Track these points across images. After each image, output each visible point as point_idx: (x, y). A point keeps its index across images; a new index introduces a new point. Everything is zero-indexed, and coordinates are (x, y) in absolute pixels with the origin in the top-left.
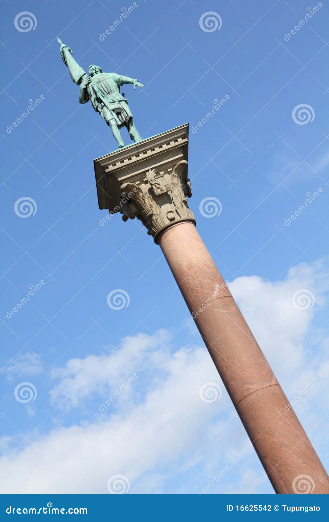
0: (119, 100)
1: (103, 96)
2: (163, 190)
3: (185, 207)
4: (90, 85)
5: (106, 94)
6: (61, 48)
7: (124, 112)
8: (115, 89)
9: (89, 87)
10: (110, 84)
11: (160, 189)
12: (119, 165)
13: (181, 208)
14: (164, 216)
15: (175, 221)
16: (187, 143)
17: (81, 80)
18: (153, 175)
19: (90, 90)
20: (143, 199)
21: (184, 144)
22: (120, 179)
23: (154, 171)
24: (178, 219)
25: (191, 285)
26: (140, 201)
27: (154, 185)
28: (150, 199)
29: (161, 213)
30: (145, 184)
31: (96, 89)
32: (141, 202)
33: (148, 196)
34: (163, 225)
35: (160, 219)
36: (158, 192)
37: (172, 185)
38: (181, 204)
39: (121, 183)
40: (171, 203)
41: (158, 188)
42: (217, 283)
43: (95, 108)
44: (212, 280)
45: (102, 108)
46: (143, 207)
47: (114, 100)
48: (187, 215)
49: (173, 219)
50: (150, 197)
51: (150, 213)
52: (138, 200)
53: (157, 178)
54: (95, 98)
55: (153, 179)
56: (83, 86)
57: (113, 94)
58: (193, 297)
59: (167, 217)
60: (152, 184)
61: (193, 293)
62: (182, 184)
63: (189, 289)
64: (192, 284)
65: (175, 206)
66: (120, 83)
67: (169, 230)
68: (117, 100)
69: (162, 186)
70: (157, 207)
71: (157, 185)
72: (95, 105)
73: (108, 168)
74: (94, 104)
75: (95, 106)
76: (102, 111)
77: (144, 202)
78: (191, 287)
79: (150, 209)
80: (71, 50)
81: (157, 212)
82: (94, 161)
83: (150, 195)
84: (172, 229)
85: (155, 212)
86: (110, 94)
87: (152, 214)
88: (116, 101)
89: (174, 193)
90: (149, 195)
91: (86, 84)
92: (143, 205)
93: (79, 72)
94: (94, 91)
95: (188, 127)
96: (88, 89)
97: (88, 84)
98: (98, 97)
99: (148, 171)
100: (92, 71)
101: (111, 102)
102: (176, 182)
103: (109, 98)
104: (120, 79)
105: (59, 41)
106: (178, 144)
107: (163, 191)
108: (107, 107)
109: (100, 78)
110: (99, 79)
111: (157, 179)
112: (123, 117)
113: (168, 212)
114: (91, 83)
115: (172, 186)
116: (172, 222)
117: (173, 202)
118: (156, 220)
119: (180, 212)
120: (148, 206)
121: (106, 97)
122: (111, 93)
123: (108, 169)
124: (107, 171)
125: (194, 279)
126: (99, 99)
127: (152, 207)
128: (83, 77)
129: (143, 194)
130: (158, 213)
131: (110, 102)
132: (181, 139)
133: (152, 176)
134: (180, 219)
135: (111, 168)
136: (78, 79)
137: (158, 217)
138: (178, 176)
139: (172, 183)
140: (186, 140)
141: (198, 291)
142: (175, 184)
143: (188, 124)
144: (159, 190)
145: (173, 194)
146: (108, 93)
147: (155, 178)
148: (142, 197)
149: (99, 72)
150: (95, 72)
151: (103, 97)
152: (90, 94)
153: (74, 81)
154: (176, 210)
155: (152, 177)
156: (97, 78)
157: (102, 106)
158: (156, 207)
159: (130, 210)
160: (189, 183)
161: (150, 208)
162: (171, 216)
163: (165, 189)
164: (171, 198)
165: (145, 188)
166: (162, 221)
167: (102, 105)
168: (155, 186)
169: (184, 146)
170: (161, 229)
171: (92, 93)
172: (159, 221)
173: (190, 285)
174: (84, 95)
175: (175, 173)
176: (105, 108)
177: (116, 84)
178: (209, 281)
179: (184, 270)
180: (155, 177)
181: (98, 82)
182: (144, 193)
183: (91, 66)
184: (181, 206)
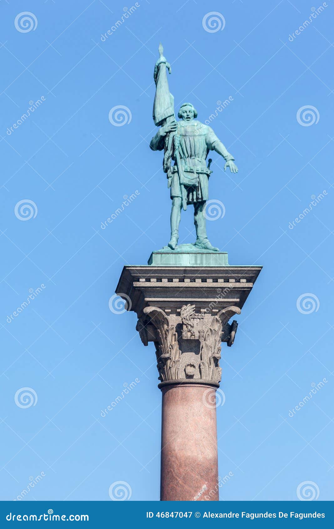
0: (200, 171)
1: (183, 157)
2: (194, 335)
3: (213, 365)
4: (172, 134)
5: (186, 155)
6: (159, 62)
7: (198, 191)
8: (201, 153)
9: (169, 136)
10: (198, 145)
11: (191, 333)
12: (153, 283)
13: (207, 365)
14: (181, 366)
15: (191, 380)
16: (250, 289)
17: (163, 121)
18: (190, 313)
19: (168, 140)
20: (166, 334)
21: (246, 289)
22: (147, 299)
23: (193, 308)
24: (197, 378)
25: (174, 471)
26: (161, 332)
27: (186, 325)
28: (174, 337)
29: (180, 362)
30: (176, 316)
31: (177, 144)
32: (162, 334)
33: (173, 333)
34: (175, 378)
35: (175, 369)
36: (186, 335)
37: (210, 331)
38: (210, 359)
39: (148, 304)
40: (197, 353)
41: (190, 331)
42: (206, 483)
43: (165, 168)
44: (201, 476)
45: (173, 173)
46: (163, 342)
47: (192, 170)
48: (211, 376)
49: (191, 377)
50: (175, 335)
51: (167, 355)
52: (159, 330)
53: (194, 318)
54: (170, 155)
55: (188, 318)
56: (162, 131)
57: (197, 159)
58: (170, 486)
59: (185, 370)
60: (184, 323)
61: (172, 481)
62: (223, 333)
63: (170, 473)
64: (176, 470)
65: (201, 360)
66: (212, 147)
67: (179, 388)
68: (197, 170)
69: (195, 330)
70: (178, 352)
71: (189, 327)
72: (167, 164)
73: (139, 281)
74: (165, 163)
75: (165, 165)
76: (171, 177)
77: (166, 337)
78: (173, 473)
79: (169, 350)
80: (170, 69)
81: (175, 358)
82: (125, 267)
83: (176, 333)
84: (184, 388)
85: (173, 357)
86: (192, 157)
87: (169, 358)
88: (195, 171)
89: (207, 343)
90: (176, 331)
91: (167, 131)
92: (162, 340)
93: (166, 109)
94: (173, 145)
95: (260, 270)
96: (167, 139)
97: (170, 132)
98: (175, 156)
99: (186, 303)
100: (184, 113)
101: (188, 170)
102: (217, 329)
103: (187, 163)
104: (213, 143)
105: (161, 49)
106: (237, 286)
107: (194, 337)
108: (179, 175)
109: (188, 130)
110: (186, 131)
111: (192, 319)
112: (195, 197)
113: (189, 365)
114: (174, 133)
115: (209, 333)
116: (188, 380)
117: (201, 352)
118: (170, 368)
119: (203, 370)
120: (169, 344)
121: (184, 160)
122: (194, 157)
123: (138, 283)
124: (136, 284)
125: (180, 466)
126: (175, 158)
127: (172, 348)
128: (167, 119)
129: (168, 327)
130: (177, 359)
131: (186, 170)
132: (245, 280)
133: (188, 313)
134: (200, 381)
135: (142, 283)
136: (160, 120)
137: (173, 365)
138: (221, 323)
139: (211, 329)
140: (250, 285)
141: (179, 483)
142: (213, 331)
143: (262, 267)
144: (189, 334)
145: (205, 343)
146: (189, 156)
147: (191, 317)
148: (165, 331)
149: (192, 118)
150: (187, 118)
151: (181, 158)
152: (167, 145)
153: (154, 118)
154: (200, 366)
155: (187, 315)
156: (185, 127)
157: (175, 171)
158: (176, 350)
159: (145, 335)
160: (233, 333)
161: (169, 348)
162: (190, 370)
163: (197, 334)
164: (201, 347)
165: (174, 320)
166: (176, 372)
167: (174, 169)
168: (187, 327)
169: (244, 291)
170: (171, 381)
171: (169, 148)
172: (173, 370)
173: (172, 470)
174: (159, 143)
175: (220, 317)
176: (176, 174)
177: (206, 146)
178: (197, 477)
179: (174, 448)
180: (191, 315)
181: (184, 134)
182: (170, 326)
183: (185, 104)
184: (209, 362)
